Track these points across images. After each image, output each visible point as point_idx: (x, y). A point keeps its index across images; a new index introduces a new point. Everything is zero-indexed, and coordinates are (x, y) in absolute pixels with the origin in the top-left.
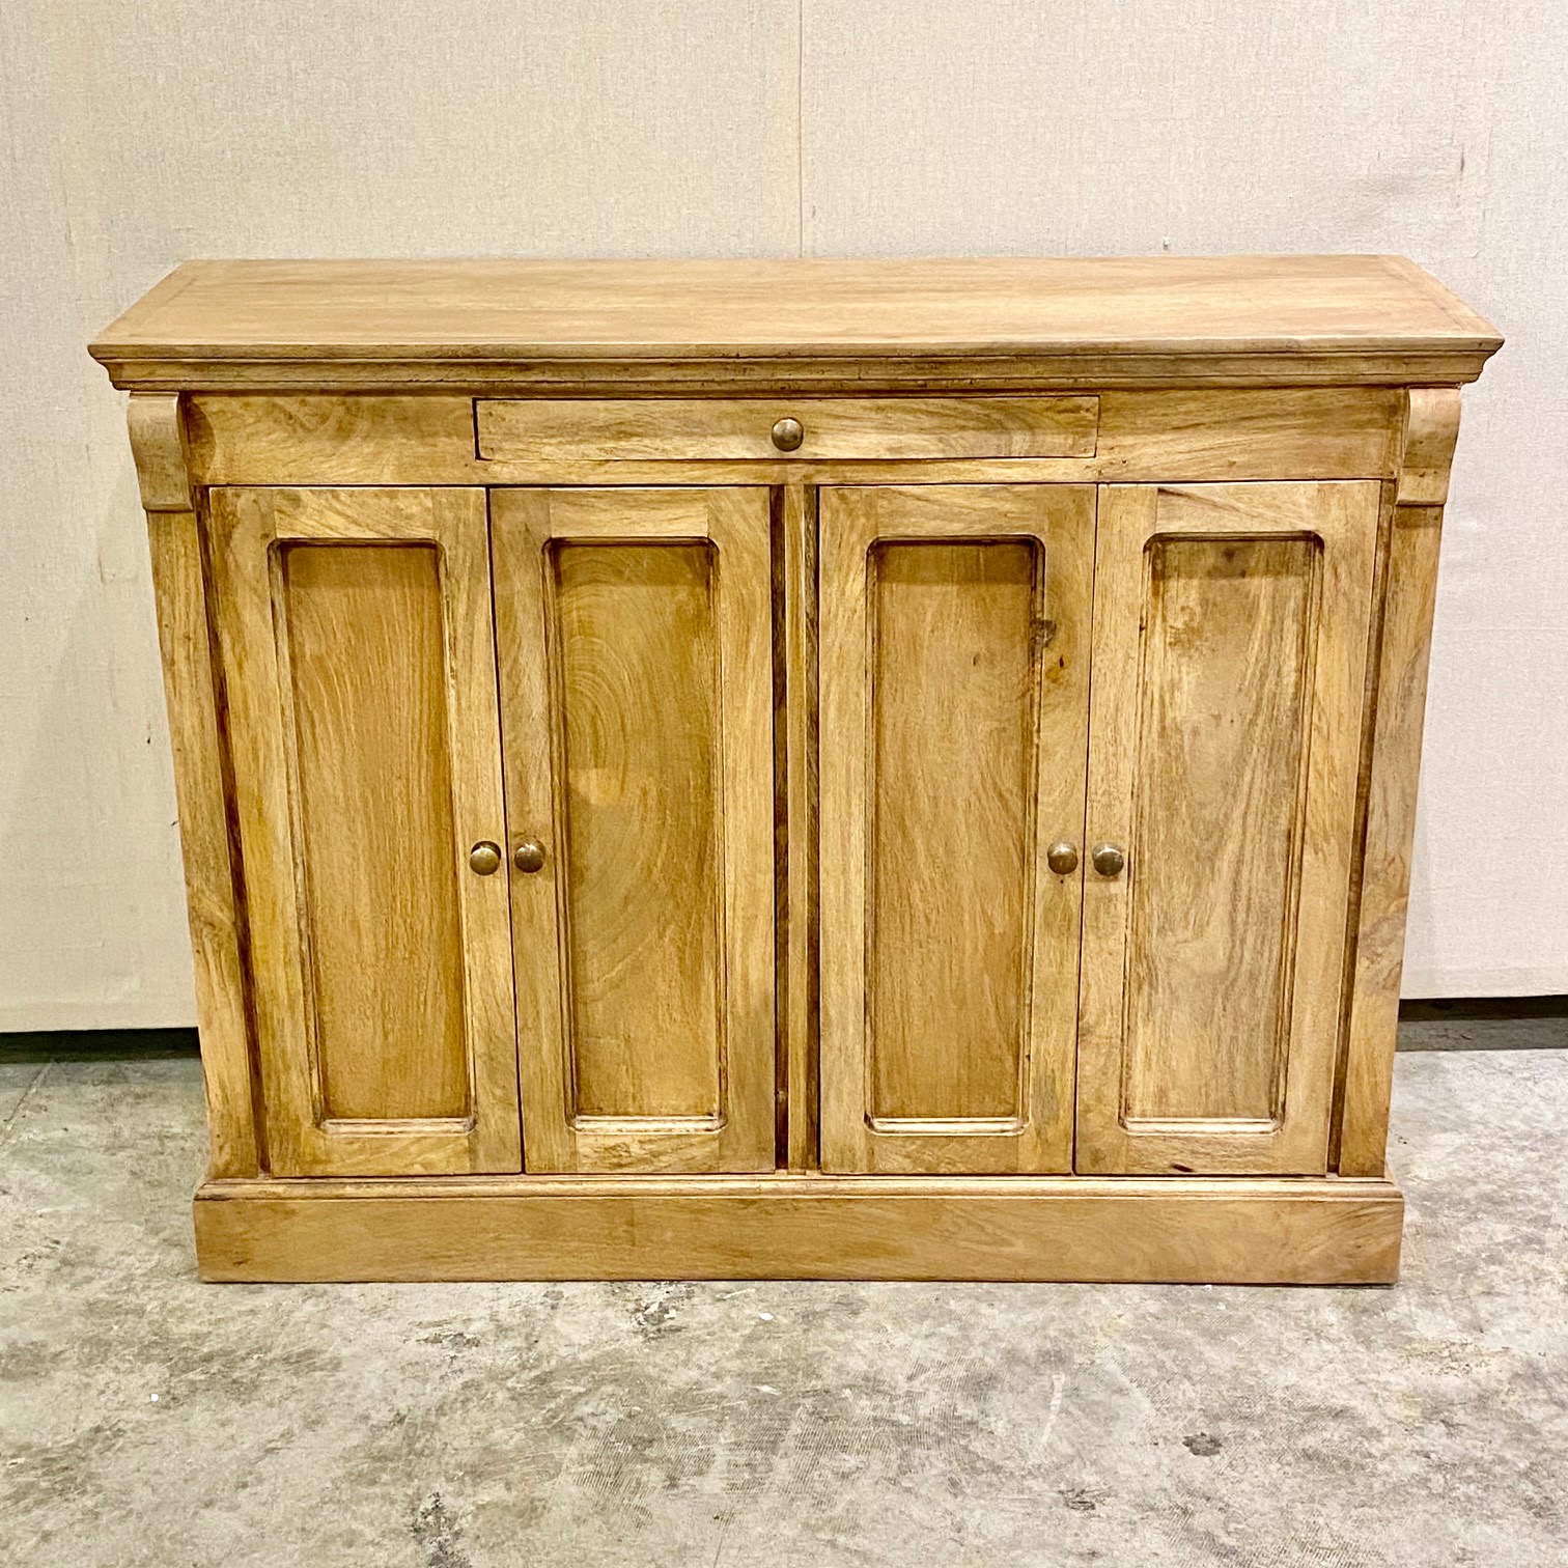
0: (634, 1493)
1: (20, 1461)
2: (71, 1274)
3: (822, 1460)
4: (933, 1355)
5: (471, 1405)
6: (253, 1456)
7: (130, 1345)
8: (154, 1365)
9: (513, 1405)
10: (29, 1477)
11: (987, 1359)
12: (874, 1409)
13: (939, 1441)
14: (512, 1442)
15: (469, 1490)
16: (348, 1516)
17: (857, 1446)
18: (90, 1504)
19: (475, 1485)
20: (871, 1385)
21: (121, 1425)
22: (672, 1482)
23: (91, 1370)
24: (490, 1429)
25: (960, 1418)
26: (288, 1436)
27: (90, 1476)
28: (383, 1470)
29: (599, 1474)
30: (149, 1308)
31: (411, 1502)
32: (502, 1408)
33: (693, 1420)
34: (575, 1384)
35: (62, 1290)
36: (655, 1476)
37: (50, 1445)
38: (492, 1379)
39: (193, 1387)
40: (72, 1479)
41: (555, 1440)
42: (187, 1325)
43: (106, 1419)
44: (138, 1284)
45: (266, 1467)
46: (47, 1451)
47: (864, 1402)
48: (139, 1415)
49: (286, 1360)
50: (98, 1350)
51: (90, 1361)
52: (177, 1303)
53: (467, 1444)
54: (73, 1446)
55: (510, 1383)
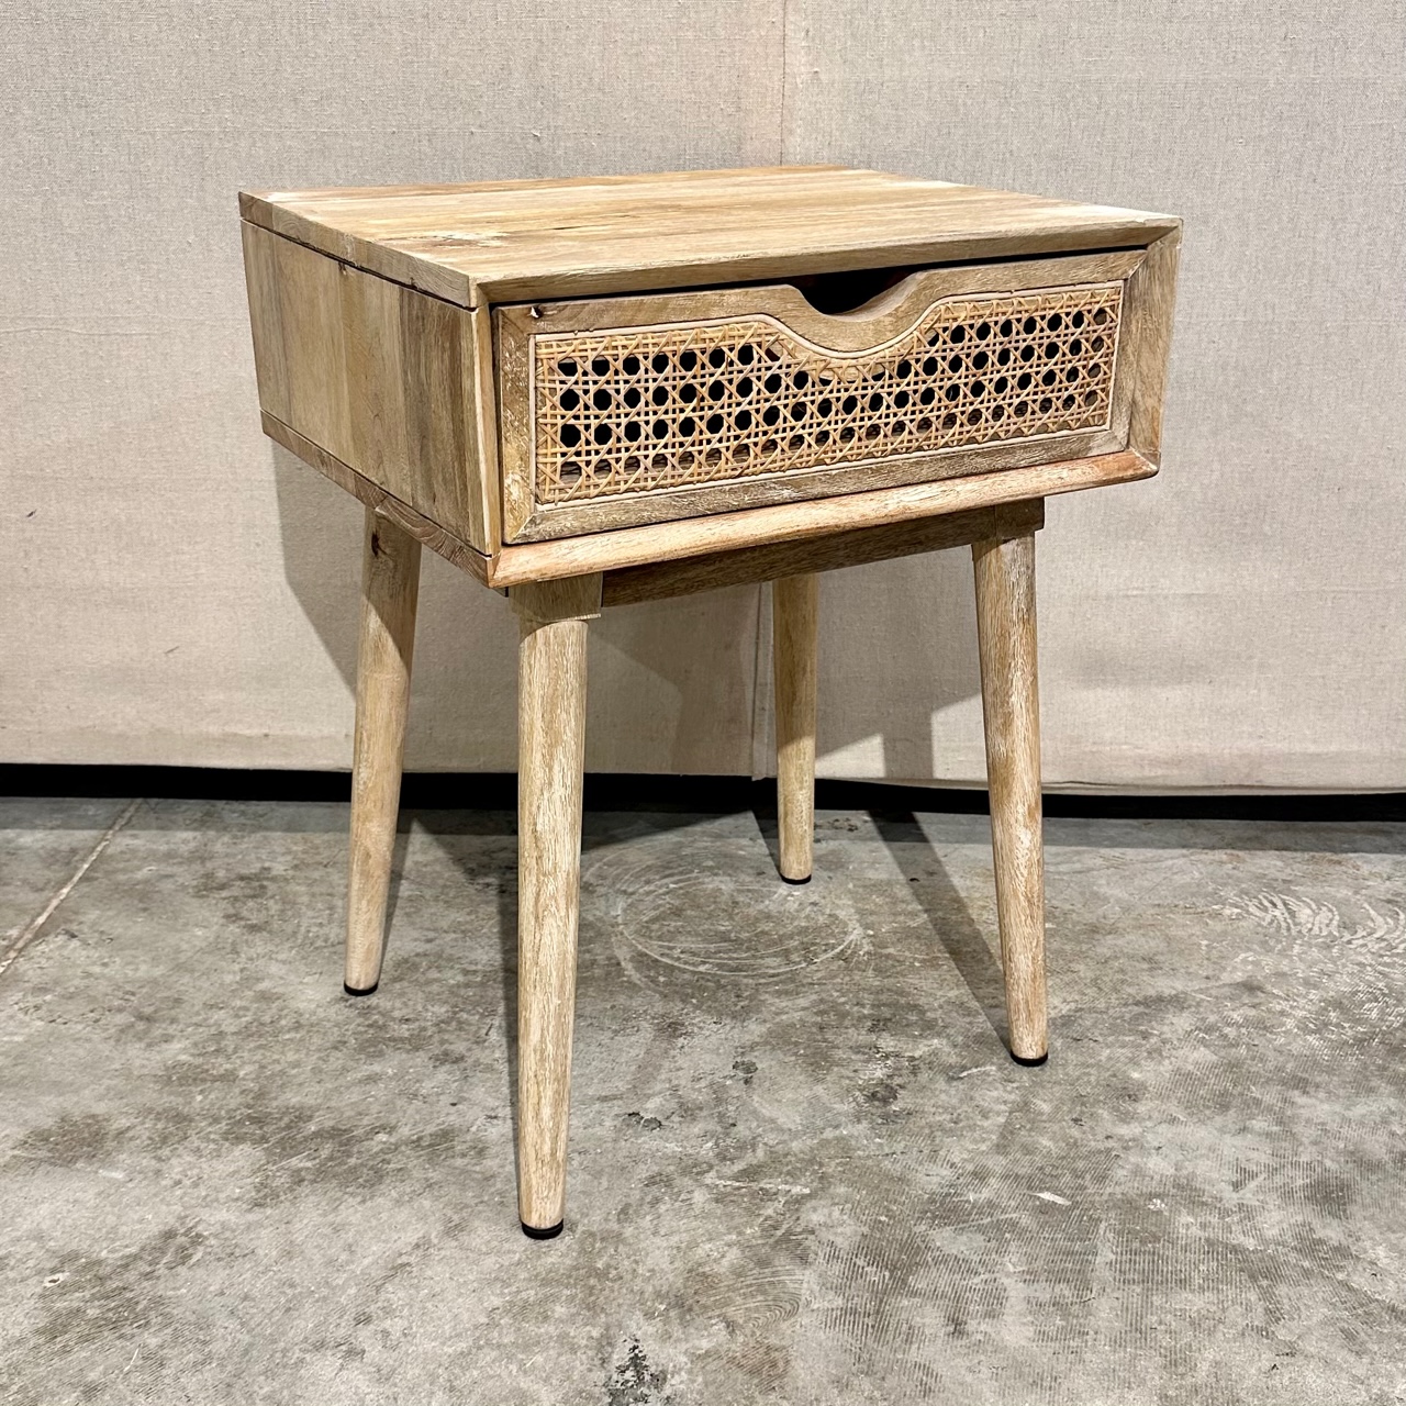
0: (908, 1341)
1: (61, 1277)
2: (146, 1032)
3: (1157, 1300)
4: (1254, 1155)
5: (662, 1208)
6: (377, 1273)
7: (216, 1120)
8: (246, 1147)
9: (719, 1209)
10: (74, 1300)
11: (1328, 1163)
12: (1204, 1226)
13: (1307, 1273)
14: (725, 1262)
15: (677, 1332)
16: (514, 1368)
17: (1197, 1281)
18: (153, 1342)
19: (684, 1324)
20: (1189, 1194)
21: (200, 1228)
22: (957, 1327)
23: (166, 1152)
24: (693, 1245)
25: (1321, 1242)
26: (422, 1245)
27: (158, 1302)
28: (555, 1298)
29: (854, 1312)
30: (242, 1073)
31: (600, 1348)
32: (705, 1215)
33: (964, 1238)
34: (794, 1183)
35: (135, 1053)
36: (931, 1319)
37: (104, 1254)
38: (685, 1172)
39: (298, 1179)
40: (132, 1304)
41: (782, 1261)
42: (289, 1095)
43: (182, 1219)
44: (229, 1043)
45: (395, 1293)
46: (99, 1262)
47: (1185, 1218)
48: (223, 1215)
49: (416, 1143)
50: (174, 1128)
51: (164, 1140)
52: (278, 1068)
53: (665, 1265)
54: (136, 1257)
55: (708, 1181)
